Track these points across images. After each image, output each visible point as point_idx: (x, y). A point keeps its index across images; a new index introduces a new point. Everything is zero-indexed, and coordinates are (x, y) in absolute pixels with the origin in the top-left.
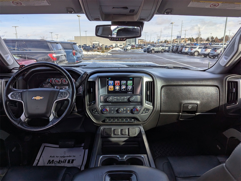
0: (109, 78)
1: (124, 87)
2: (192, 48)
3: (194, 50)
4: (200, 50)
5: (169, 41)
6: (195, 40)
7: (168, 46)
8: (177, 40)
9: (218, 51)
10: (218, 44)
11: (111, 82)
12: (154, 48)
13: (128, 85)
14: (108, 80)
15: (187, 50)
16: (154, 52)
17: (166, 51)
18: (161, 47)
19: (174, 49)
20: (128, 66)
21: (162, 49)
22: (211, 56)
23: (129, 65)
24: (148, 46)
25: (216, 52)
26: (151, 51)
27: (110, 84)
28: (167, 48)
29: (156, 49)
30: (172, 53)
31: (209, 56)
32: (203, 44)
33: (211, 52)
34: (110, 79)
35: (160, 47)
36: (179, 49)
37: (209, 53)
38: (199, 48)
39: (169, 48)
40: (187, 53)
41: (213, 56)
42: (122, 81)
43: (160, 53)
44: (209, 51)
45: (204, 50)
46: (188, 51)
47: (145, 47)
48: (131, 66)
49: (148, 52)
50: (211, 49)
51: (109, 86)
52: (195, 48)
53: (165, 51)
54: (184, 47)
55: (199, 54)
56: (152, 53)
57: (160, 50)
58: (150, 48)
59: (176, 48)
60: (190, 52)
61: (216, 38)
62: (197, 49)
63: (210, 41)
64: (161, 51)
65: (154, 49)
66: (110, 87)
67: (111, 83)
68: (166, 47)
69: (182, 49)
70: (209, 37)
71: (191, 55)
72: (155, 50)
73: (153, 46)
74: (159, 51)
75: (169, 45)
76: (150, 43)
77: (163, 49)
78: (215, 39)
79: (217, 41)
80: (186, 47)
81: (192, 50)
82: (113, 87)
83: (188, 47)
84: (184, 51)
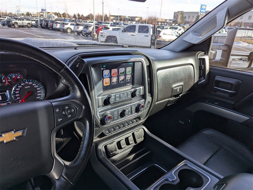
0: (104, 66)
1: (122, 78)
2: (63, 24)
3: (66, 27)
4: (72, 27)
5: (32, 13)
6: (62, 16)
7: (35, 21)
8: (42, 14)
9: (90, 29)
10: (87, 22)
11: (106, 72)
12: (17, 21)
13: (127, 74)
14: (102, 69)
15: (58, 26)
16: (18, 27)
17: (34, 26)
18: (26, 21)
19: (43, 24)
20: (79, 44)
21: (28, 24)
22: (84, 33)
23: (81, 44)
24: (5, 18)
25: (88, 30)
26: (13, 25)
27: (105, 75)
28: (34, 22)
29: (20, 22)
30: (42, 29)
31: (82, 34)
32: (72, 21)
33: (84, 30)
34: (104, 68)
35: (24, 20)
36: (49, 24)
37: (82, 30)
38: (71, 25)
39: (37, 23)
40: (59, 29)
41: (86, 34)
42: (120, 69)
43: (27, 29)
44: (81, 28)
45: (76, 27)
46: (60, 27)
47: (3, 20)
48: (82, 44)
49: (10, 26)
50: (83, 27)
51: (103, 78)
52: (67, 24)
53: (32, 26)
54: (54, 22)
55: (72, 32)
56: (15, 27)
57: (26, 24)
58: (12, 21)
59: (45, 23)
60: (63, 28)
61: (82, 15)
62: (69, 26)
63: (78, 18)
64: (27, 26)
65: (17, 23)
66: (105, 80)
67: (107, 74)
68: (32, 20)
69: (53, 24)
70: (75, 14)
71: (63, 32)
72: (19, 24)
73: (15, 18)
74: (24, 25)
75: (34, 18)
76: (7, 14)
77: (30, 24)
78: (81, 17)
79: (84, 19)
80: (57, 23)
81: (64, 26)
82: (109, 79)
83: (59, 23)
84: (55, 27)
